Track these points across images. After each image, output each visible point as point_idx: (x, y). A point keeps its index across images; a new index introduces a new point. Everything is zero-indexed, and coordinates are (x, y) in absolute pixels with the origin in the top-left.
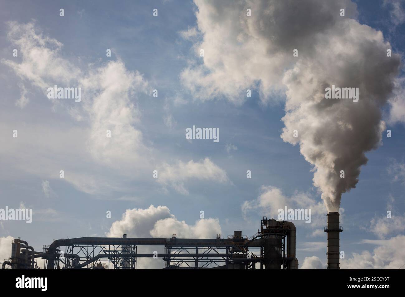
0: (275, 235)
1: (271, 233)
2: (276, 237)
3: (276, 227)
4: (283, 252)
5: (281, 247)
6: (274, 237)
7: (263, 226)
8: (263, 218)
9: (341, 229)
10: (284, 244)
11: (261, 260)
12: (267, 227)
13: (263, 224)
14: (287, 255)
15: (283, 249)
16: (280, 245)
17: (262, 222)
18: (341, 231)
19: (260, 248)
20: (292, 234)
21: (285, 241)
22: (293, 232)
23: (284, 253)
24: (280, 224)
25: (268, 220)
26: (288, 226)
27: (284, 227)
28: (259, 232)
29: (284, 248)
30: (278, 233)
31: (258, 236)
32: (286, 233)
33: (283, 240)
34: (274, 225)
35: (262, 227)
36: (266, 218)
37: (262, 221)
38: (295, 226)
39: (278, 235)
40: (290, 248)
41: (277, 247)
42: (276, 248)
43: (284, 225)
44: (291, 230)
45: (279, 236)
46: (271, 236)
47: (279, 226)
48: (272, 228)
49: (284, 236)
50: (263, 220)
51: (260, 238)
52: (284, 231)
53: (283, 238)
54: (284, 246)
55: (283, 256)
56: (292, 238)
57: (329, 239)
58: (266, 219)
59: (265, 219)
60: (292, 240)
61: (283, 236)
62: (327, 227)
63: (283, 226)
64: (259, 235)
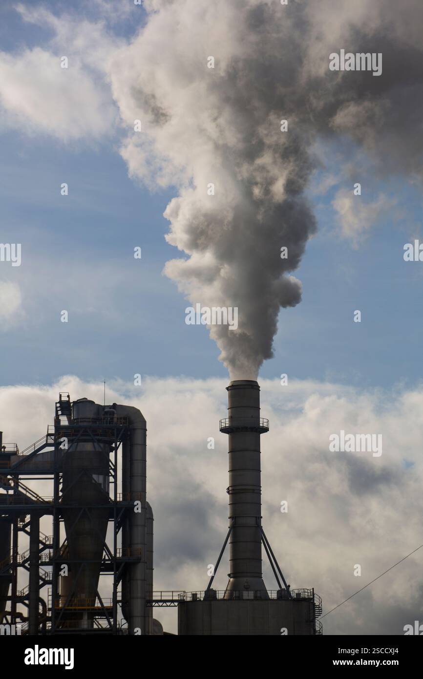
0: (92, 441)
1: (82, 435)
2: (94, 447)
3: (95, 420)
4: (112, 486)
5: (107, 474)
6: (88, 447)
7: (61, 418)
8: (60, 396)
9: (265, 425)
10: (116, 466)
11: (54, 511)
12: (69, 420)
13: (60, 413)
14: (123, 496)
15: (112, 479)
16: (105, 468)
17: (57, 408)
18: (266, 430)
19: (52, 476)
20: (138, 439)
21: (117, 457)
22: (139, 433)
23: (116, 491)
24: (106, 413)
25: (74, 402)
26: (125, 418)
27: (115, 420)
28: (49, 435)
29: (115, 477)
30: (101, 435)
31: (47, 445)
32: (120, 435)
33: (112, 455)
34: (90, 414)
35: (57, 421)
36: (68, 396)
37: (58, 405)
38: (144, 419)
39: (99, 441)
40: (132, 476)
41: (99, 474)
42: (95, 476)
43: (115, 416)
44: (134, 429)
45: (102, 445)
46: (81, 444)
47: (102, 417)
48: (85, 424)
49: (116, 445)
50: (60, 402)
51: (52, 449)
52: (115, 431)
53: (112, 450)
54: (115, 470)
55: (112, 496)
56: (137, 449)
57: (233, 451)
58: (67, 399)
59: (64, 399)
60: (137, 455)
61: (114, 445)
62: (227, 420)
63: (112, 419)
64: (51, 441)
